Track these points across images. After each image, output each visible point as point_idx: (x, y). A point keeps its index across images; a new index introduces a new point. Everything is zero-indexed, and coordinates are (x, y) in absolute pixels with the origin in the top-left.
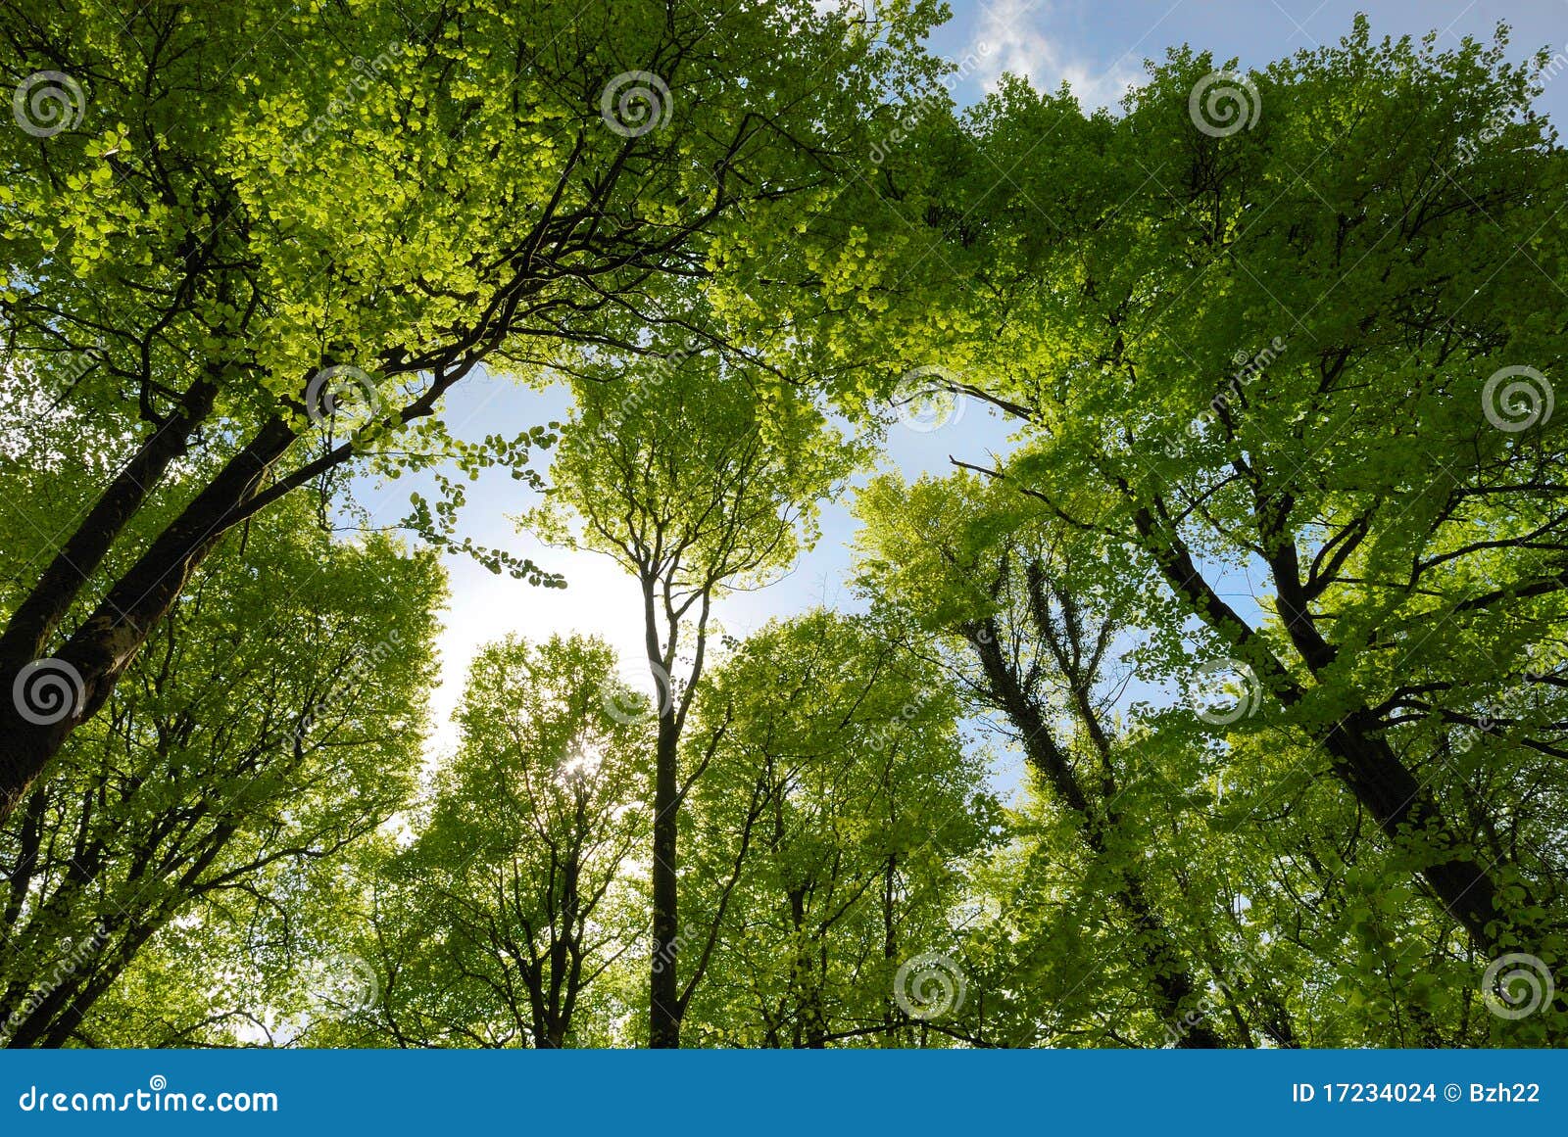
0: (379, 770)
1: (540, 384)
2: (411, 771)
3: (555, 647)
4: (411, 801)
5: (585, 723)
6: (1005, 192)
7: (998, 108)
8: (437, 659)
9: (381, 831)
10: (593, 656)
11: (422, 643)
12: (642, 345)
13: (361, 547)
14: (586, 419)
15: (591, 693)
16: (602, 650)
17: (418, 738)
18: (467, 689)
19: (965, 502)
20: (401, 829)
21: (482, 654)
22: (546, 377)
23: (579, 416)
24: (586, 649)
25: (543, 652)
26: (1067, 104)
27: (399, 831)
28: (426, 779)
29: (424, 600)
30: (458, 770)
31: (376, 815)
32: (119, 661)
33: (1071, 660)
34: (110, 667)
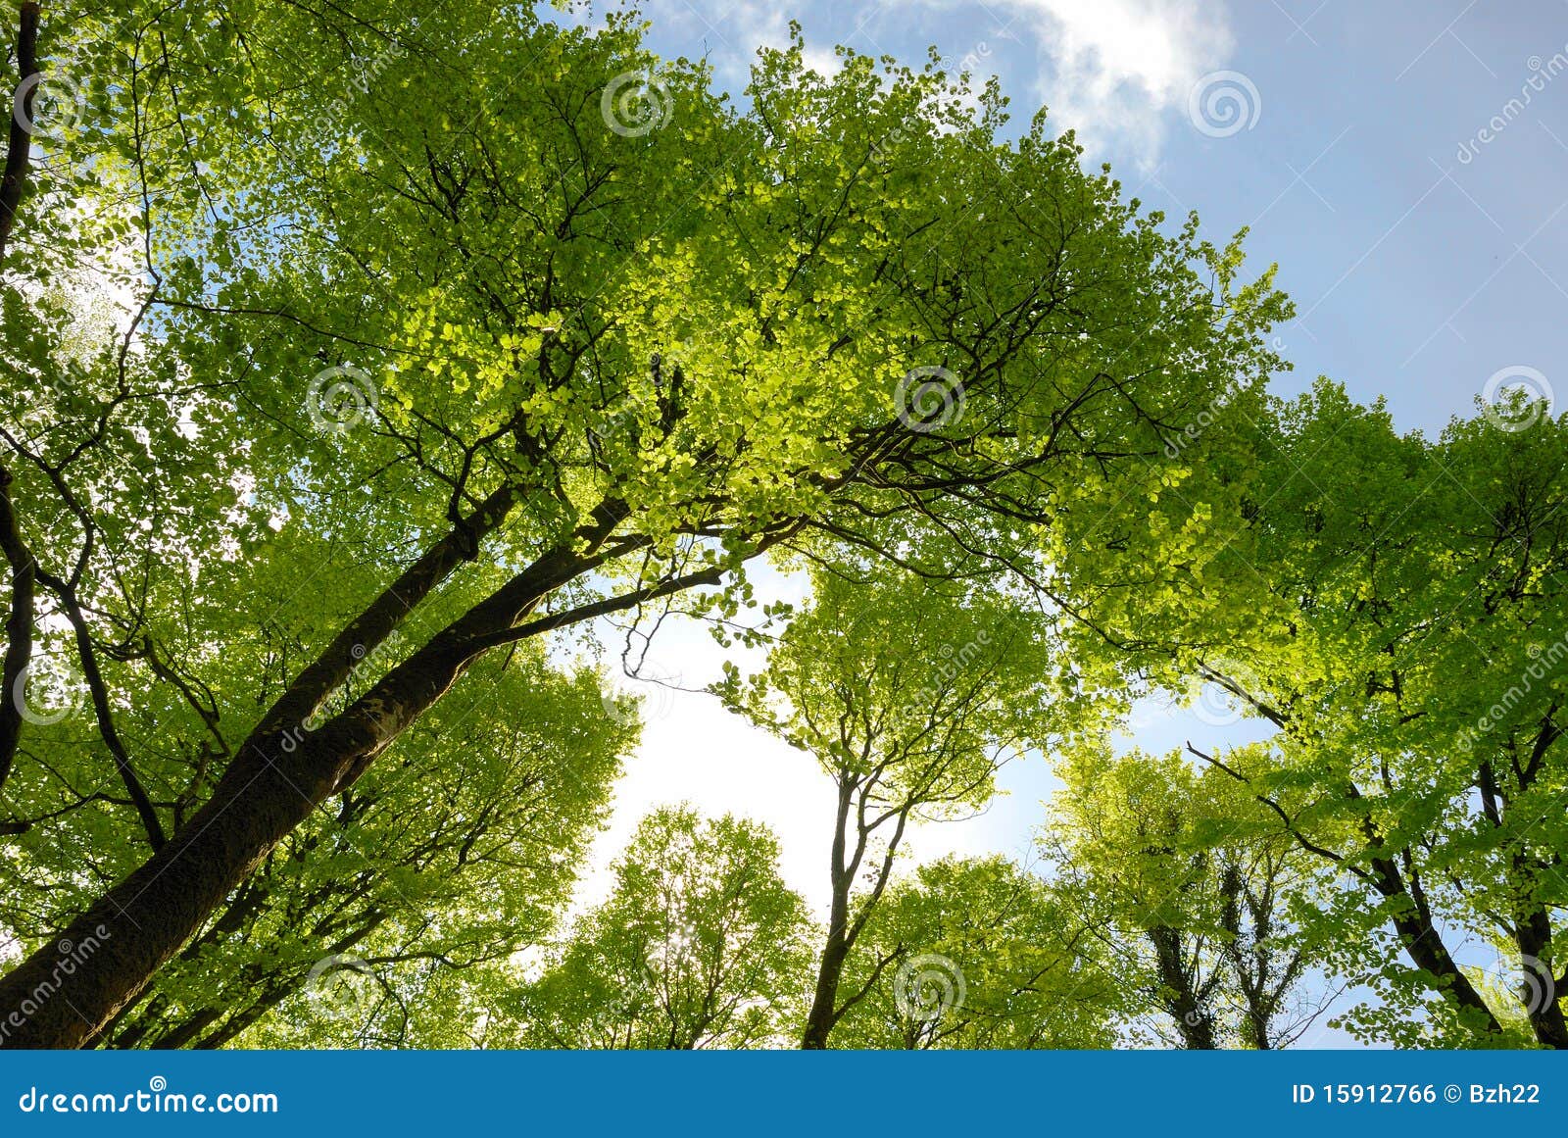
0: (530, 898)
1: (787, 569)
2: (557, 909)
3: (726, 824)
4: (550, 938)
5: (735, 907)
6: (1308, 494)
7: (1309, 409)
8: (612, 804)
9: (513, 959)
10: (760, 843)
11: (603, 785)
12: (900, 557)
13: (571, 677)
14: (819, 612)
15: (749, 879)
16: (769, 840)
17: (573, 877)
18: (631, 843)
19: (1173, 788)
20: (533, 963)
21: (654, 813)
22: (795, 563)
23: (813, 605)
24: (754, 835)
25: (713, 826)
26: (1380, 421)
27: (529, 964)
28: (569, 919)
29: (616, 745)
30: (602, 920)
31: (513, 942)
32: (380, 745)
33: (1255, 982)
34: (371, 749)
